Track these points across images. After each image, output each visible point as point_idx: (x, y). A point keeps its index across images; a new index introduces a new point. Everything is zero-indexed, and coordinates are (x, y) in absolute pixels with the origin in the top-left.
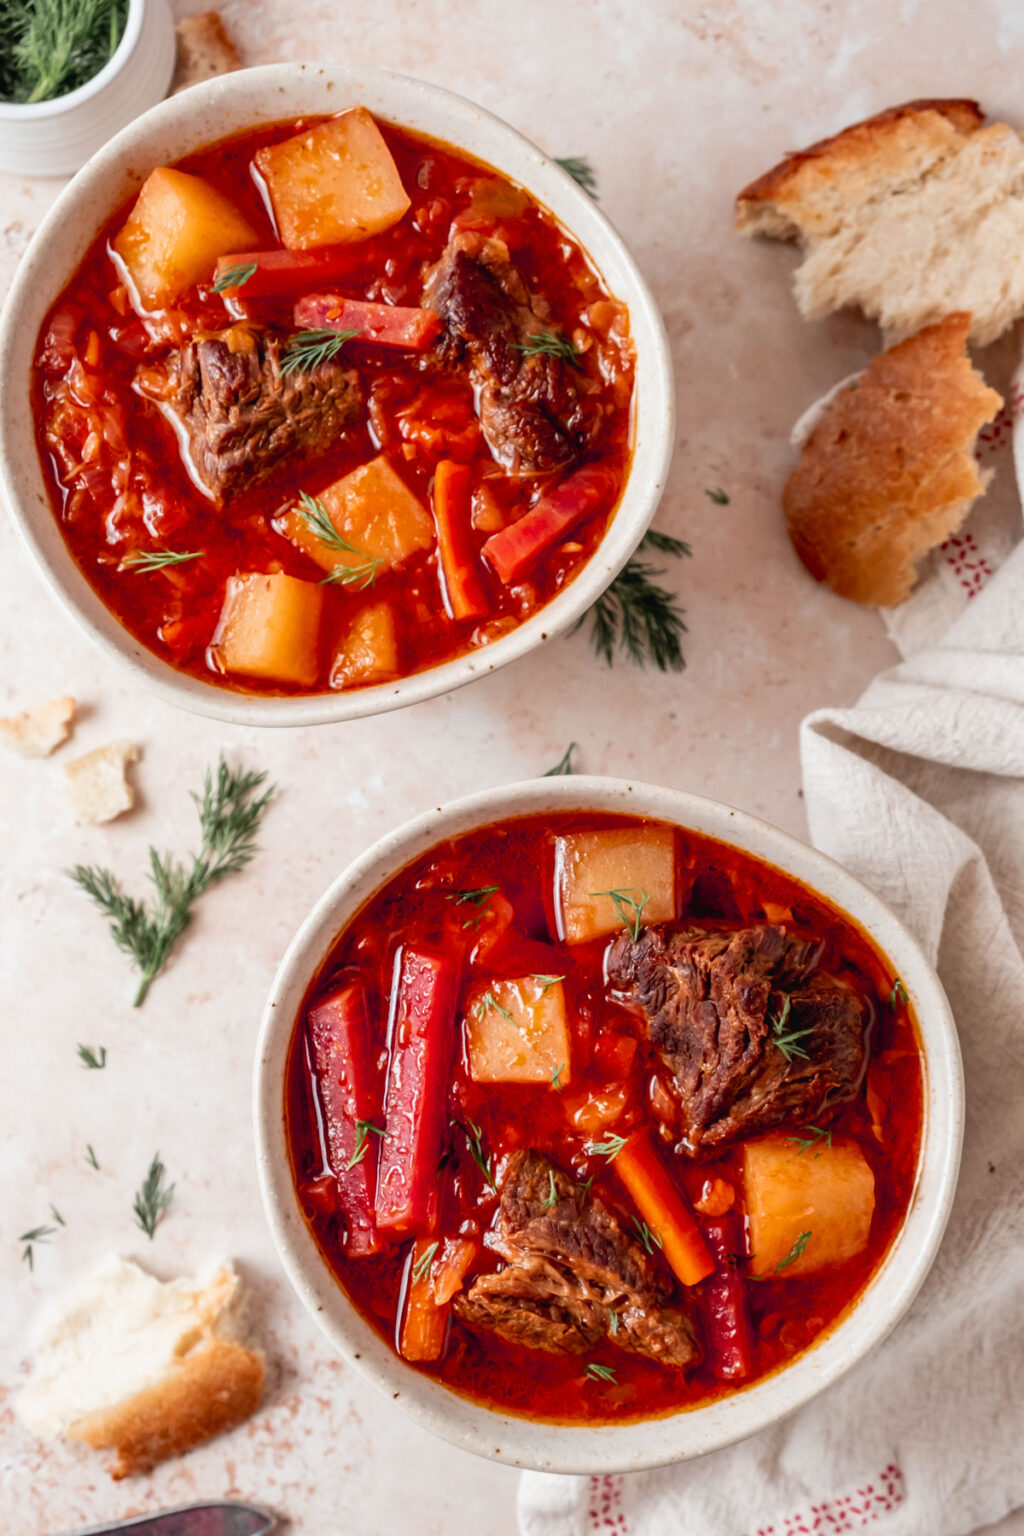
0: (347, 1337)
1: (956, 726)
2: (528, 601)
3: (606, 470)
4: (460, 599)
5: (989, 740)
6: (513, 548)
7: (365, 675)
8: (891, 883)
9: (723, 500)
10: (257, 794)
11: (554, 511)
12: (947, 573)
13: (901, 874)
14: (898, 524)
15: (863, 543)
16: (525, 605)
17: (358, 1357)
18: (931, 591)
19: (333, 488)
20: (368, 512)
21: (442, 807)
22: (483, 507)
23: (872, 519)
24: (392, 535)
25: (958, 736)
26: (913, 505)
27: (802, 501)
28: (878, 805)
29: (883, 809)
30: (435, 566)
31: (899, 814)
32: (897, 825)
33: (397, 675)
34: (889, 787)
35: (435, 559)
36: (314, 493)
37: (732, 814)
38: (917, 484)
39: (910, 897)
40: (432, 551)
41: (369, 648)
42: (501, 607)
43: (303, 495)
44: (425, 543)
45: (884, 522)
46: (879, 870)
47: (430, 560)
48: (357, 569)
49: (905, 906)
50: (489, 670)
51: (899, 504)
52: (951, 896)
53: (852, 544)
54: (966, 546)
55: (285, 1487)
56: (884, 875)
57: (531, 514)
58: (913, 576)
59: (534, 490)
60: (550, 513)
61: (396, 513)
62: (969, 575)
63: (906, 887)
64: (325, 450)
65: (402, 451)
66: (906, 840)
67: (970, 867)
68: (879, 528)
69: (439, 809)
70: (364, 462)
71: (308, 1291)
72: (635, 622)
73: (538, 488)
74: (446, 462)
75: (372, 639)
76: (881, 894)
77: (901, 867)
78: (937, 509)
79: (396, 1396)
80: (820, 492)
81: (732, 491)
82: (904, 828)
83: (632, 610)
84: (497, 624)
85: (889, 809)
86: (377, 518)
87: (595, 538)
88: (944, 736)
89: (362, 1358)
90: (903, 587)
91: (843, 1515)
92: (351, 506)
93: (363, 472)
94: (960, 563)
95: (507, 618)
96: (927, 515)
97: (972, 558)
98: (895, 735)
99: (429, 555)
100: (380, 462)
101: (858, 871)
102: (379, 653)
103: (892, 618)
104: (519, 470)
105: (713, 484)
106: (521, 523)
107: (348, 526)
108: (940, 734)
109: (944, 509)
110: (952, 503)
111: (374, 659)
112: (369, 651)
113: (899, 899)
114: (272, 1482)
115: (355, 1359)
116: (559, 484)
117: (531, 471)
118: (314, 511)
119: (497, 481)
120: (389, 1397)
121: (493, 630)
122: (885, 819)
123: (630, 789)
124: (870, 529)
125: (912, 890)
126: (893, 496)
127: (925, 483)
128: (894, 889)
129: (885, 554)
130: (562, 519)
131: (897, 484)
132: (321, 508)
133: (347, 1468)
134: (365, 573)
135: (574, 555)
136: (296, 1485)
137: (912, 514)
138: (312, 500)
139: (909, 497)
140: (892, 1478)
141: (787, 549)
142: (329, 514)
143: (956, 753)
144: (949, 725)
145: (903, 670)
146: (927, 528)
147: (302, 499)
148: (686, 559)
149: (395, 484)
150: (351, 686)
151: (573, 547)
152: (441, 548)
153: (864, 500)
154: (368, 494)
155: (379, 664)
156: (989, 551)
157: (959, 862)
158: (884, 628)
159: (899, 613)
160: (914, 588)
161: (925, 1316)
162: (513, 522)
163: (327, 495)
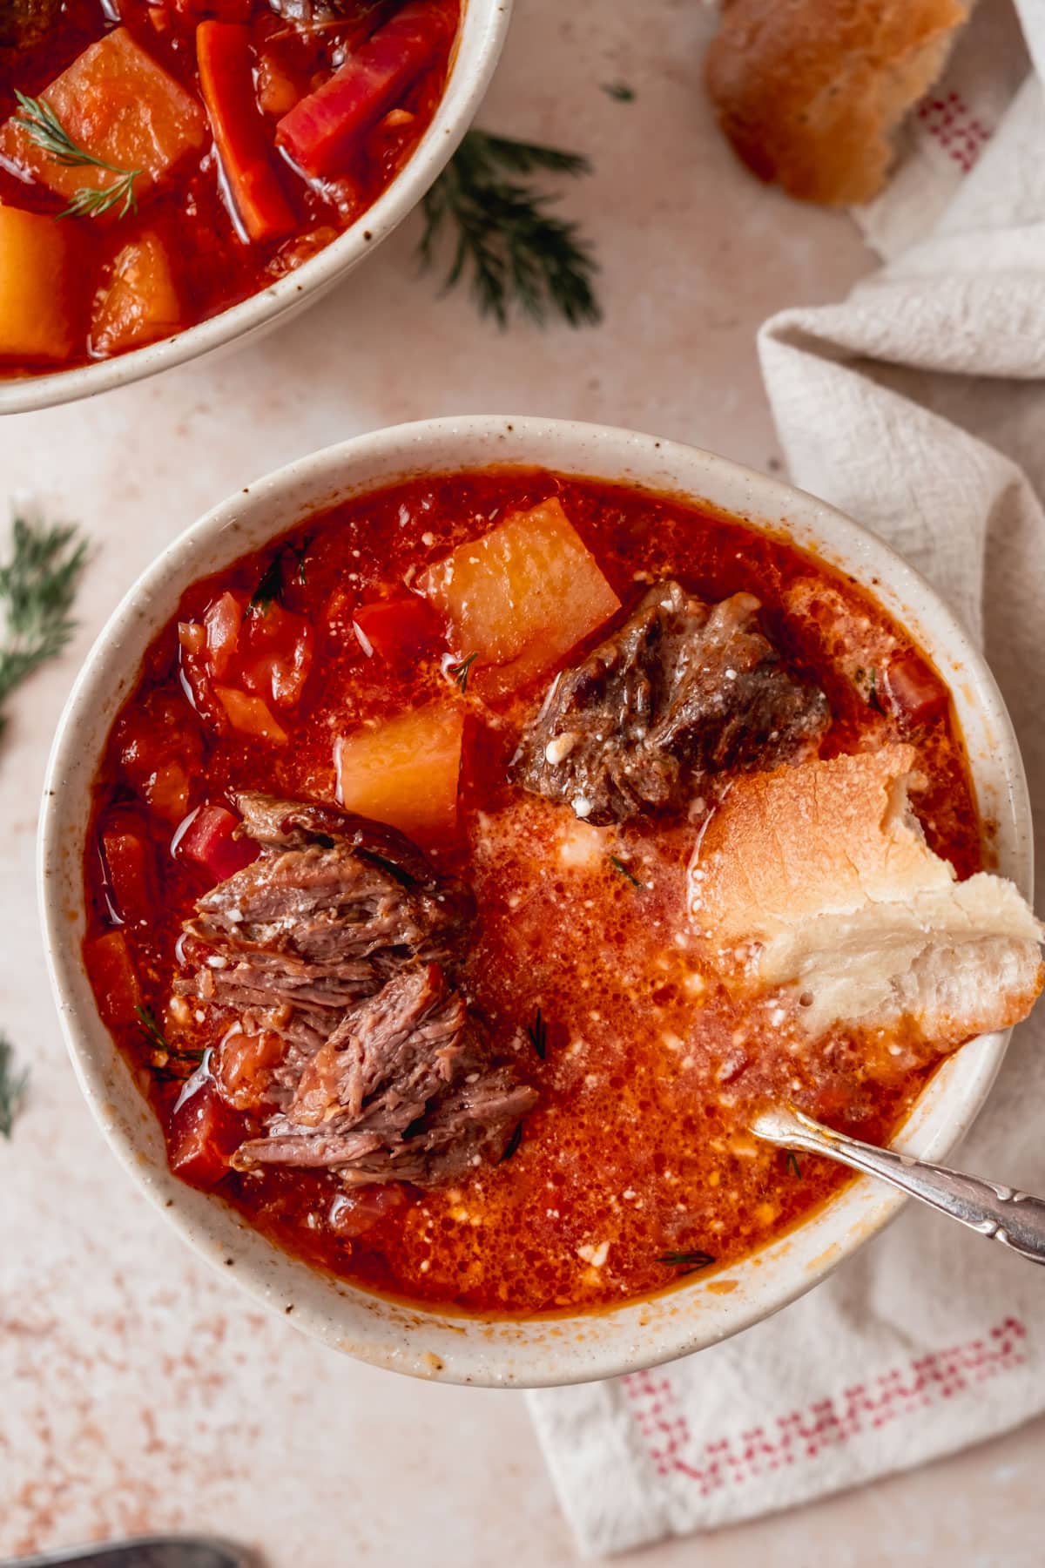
0: (212, 1238)
1: (966, 312)
2: (348, 200)
3: (434, 9)
4: (250, 210)
5: (1013, 327)
6: (314, 125)
7: (134, 332)
8: (906, 524)
9: (624, 95)
10: (67, 553)
11: (366, 70)
12: (932, 147)
13: (917, 509)
14: (860, 81)
15: (817, 114)
16: (344, 207)
17: (230, 1263)
18: (915, 172)
19: (60, 81)
20: (109, 105)
21: (250, 487)
22: (269, 77)
23: (825, 79)
24: (148, 138)
25: (971, 325)
26: (875, 50)
27: (731, 72)
28: (874, 424)
29: (881, 427)
30: (213, 169)
31: (904, 432)
32: (903, 447)
33: (179, 328)
34: (883, 400)
35: (213, 162)
36: (34, 92)
37: (658, 445)
38: (877, 20)
39: (933, 539)
40: (206, 150)
41: (136, 292)
42: (313, 217)
43: (20, 96)
44: (197, 142)
45: (840, 81)
46: (886, 510)
47: (205, 164)
48: (108, 191)
49: (927, 552)
50: (297, 293)
51: (857, 53)
52: (990, 539)
53: (803, 119)
54: (951, 108)
55: (221, 1432)
56: (895, 516)
57: (335, 79)
58: (887, 154)
59: (334, 47)
60: (361, 74)
61: (148, 102)
62: (959, 144)
63: (925, 527)
64: (43, 31)
65: (149, 18)
66: (918, 464)
67: (1011, 492)
68: (834, 91)
69: (246, 491)
70: (96, 40)
71: (149, 1180)
72: (530, 268)
73: (341, 42)
74: (208, 22)
75: (138, 281)
76: (892, 545)
77: (915, 500)
78: (908, 50)
79: (289, 1310)
80: (754, 55)
81: (637, 80)
82: (912, 449)
83: (524, 251)
84: (308, 238)
85: (890, 425)
86: (123, 111)
87: (430, 104)
88: (952, 329)
89: (236, 1264)
90: (876, 171)
91: (952, 1370)
92: (85, 102)
93: (95, 50)
94: (947, 131)
95: (322, 229)
96: (897, 61)
97: (961, 122)
98: (886, 334)
99: (201, 158)
100: (117, 37)
101: (860, 518)
102: (150, 298)
103: (867, 217)
104: (312, 22)
105: (610, 75)
106: (322, 90)
107: (85, 130)
108: (946, 326)
109: (919, 48)
110: (926, 39)
111: (143, 306)
112: (136, 297)
113: (917, 544)
114: (202, 1428)
115: (226, 1266)
116: (372, 34)
117: (330, 21)
118: (36, 115)
119: (283, 40)
120: (281, 1313)
121: (304, 247)
122: (886, 441)
123: (510, 428)
124: (823, 95)
125: (935, 529)
126: (847, 42)
127: (888, 16)
128: (910, 533)
129: (848, 125)
130: (378, 80)
131: (850, 24)
132: (46, 109)
133: (297, 1399)
134: (119, 194)
135: (402, 129)
136: (235, 1429)
137: (875, 62)
138: (31, 101)
139: (869, 40)
140: (1010, 1334)
141: (718, 150)
142: (57, 117)
143: (971, 351)
144: (956, 311)
145: (890, 272)
146: (899, 80)
147: (21, 104)
148: (587, 180)
149: (140, 63)
150: (117, 351)
151: (398, 116)
152: (218, 143)
153: (811, 54)
154: (106, 82)
155: (151, 313)
156: (982, 109)
157: (995, 488)
158: (860, 233)
159: (878, 207)
160: (892, 171)
161: (1020, 1099)
162: (312, 90)
163: (51, 92)
